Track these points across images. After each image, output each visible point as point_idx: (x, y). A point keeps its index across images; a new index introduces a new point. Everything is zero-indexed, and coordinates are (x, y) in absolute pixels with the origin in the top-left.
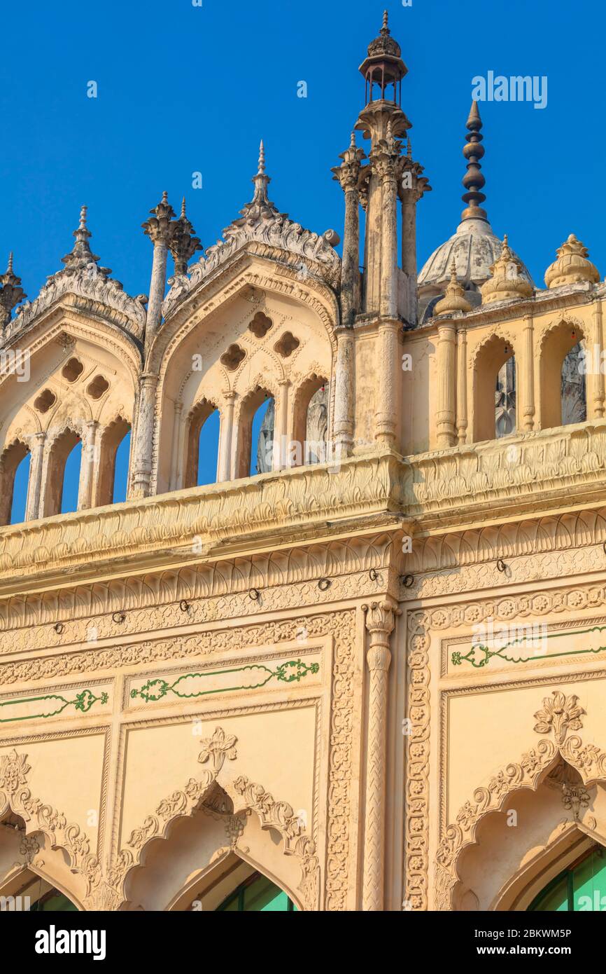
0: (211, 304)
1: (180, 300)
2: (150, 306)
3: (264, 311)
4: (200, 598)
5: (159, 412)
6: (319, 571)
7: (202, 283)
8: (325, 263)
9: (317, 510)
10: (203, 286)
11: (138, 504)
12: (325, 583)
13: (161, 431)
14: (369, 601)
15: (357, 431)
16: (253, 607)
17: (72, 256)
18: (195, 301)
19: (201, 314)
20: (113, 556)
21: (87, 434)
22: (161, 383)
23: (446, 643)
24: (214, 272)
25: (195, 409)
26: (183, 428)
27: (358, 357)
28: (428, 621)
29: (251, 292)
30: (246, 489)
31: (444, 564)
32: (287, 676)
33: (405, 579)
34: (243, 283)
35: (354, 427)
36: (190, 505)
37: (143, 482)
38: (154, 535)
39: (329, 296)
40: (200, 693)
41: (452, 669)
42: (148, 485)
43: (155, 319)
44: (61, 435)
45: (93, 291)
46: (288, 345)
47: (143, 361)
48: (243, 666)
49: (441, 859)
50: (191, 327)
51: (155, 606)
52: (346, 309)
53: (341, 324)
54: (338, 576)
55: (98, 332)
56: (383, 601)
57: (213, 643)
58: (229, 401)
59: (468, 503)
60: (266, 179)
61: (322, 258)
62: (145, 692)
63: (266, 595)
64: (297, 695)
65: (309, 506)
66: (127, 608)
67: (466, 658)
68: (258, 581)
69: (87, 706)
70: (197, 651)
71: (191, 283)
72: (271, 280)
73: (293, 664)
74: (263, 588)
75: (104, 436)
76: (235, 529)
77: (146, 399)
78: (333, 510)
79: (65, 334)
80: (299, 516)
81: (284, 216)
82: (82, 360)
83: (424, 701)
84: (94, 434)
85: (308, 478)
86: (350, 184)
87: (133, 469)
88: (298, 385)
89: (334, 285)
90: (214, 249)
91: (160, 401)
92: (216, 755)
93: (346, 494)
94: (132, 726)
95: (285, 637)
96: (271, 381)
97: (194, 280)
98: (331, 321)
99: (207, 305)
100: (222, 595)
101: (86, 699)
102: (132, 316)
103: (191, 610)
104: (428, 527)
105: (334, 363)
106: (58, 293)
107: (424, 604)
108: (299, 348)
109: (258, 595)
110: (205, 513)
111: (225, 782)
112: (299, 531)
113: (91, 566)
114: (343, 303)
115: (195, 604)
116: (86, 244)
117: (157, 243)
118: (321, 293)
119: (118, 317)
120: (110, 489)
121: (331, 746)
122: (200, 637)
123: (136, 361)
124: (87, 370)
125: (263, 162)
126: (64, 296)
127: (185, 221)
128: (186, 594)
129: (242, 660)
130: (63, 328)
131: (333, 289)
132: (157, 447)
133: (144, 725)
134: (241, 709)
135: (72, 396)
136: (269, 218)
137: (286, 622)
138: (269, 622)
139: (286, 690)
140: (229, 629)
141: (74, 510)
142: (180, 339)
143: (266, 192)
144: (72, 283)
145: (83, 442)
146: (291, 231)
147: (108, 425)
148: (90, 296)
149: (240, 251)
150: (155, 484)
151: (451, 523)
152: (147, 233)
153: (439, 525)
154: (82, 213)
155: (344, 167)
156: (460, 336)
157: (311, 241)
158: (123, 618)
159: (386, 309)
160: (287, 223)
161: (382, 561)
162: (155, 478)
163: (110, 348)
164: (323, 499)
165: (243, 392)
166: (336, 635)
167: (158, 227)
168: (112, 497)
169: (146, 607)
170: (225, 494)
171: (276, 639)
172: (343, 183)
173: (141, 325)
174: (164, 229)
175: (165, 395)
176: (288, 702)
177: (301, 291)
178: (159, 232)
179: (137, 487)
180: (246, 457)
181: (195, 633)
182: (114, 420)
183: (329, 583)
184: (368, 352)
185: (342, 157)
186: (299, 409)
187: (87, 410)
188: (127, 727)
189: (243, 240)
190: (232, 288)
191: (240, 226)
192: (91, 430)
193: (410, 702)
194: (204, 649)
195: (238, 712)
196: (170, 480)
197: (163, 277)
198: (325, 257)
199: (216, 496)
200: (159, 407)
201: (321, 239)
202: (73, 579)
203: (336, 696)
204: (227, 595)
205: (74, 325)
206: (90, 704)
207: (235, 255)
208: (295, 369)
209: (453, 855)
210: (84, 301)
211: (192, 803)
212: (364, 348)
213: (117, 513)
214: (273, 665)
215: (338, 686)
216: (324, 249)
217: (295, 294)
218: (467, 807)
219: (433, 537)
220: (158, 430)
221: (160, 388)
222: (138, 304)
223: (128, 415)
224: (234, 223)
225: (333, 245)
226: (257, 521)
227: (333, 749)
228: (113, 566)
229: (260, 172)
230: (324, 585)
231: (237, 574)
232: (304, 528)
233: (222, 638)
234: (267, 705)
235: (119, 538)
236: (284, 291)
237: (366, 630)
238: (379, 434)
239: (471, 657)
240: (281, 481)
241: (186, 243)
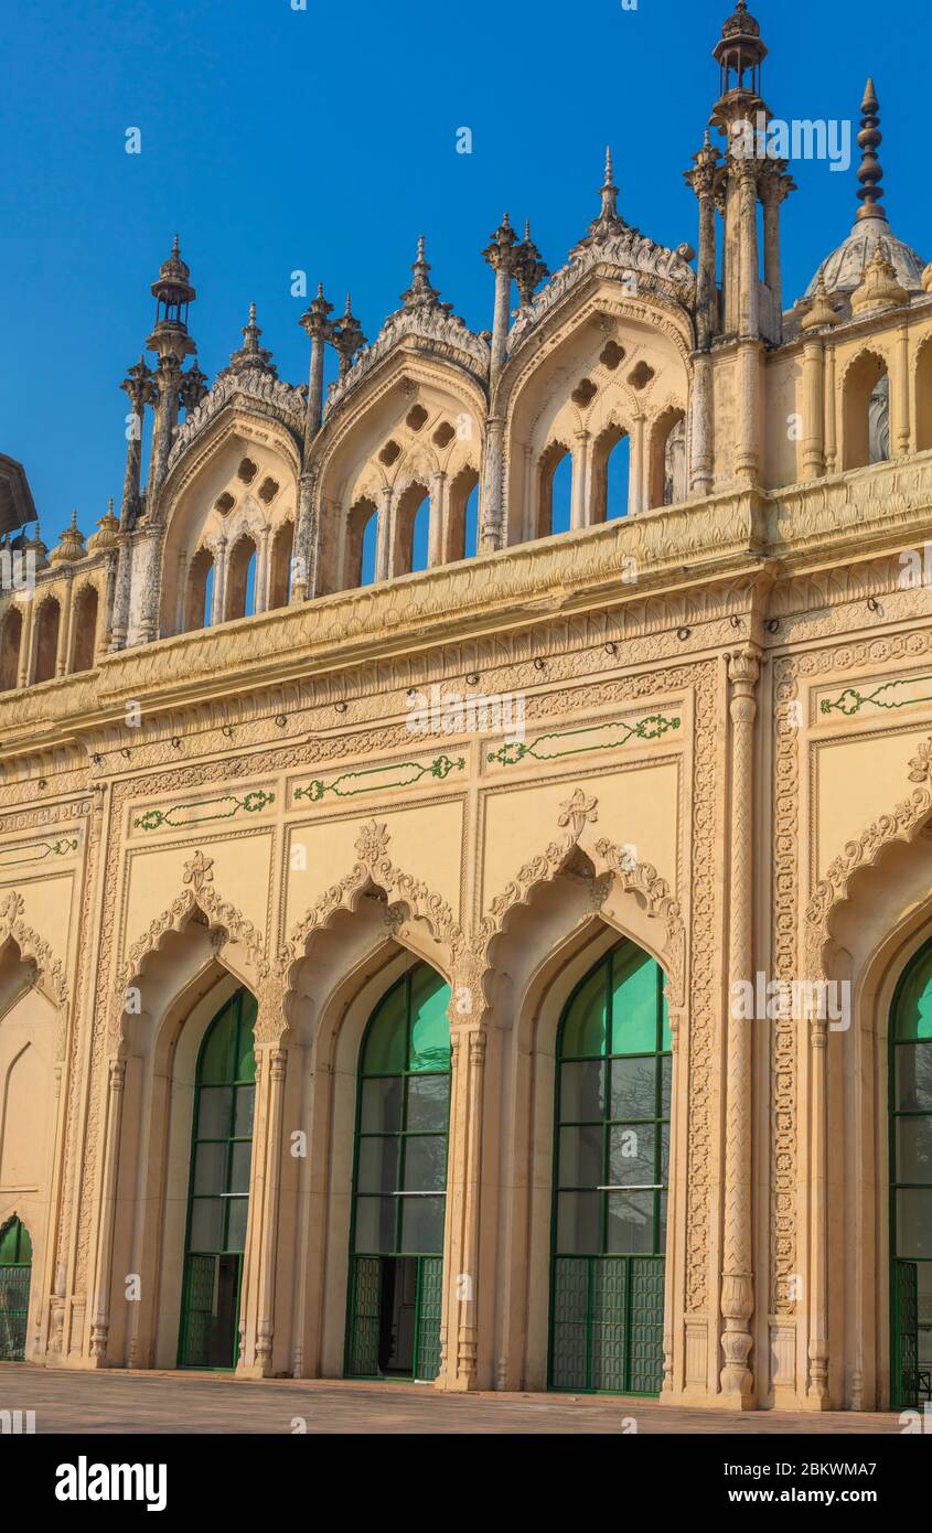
0: (559, 336)
1: (524, 333)
2: (494, 342)
3: (616, 341)
4: (554, 655)
5: (507, 458)
6: (679, 621)
7: (548, 312)
8: (679, 281)
9: (675, 554)
10: (549, 316)
11: (488, 559)
12: (684, 632)
13: (510, 479)
14: (731, 650)
15: (716, 466)
16: (610, 662)
17: (410, 293)
18: (541, 333)
19: (548, 347)
20: (464, 615)
21: (434, 486)
22: (509, 428)
23: (814, 691)
24: (560, 300)
25: (546, 452)
26: (534, 474)
27: (716, 385)
28: (795, 667)
29: (601, 320)
30: (600, 537)
31: (812, 606)
32: (647, 732)
33: (769, 625)
34: (593, 310)
35: (712, 461)
36: (543, 557)
37: (492, 535)
38: (506, 590)
39: (683, 318)
40: (558, 755)
41: (821, 717)
42: (498, 537)
43: (499, 357)
44: (407, 489)
45: (434, 329)
46: (642, 375)
47: (488, 403)
48: (601, 725)
49: (811, 916)
50: (538, 362)
51: (509, 665)
52: (702, 331)
53: (697, 348)
54: (699, 624)
55: (440, 375)
56: (745, 648)
57: (571, 701)
58: (581, 442)
59: (837, 538)
60: (614, 190)
61: (676, 276)
62: (502, 755)
63: (623, 648)
64: (658, 752)
65: (666, 551)
66: (481, 668)
67: (836, 705)
68: (614, 635)
69: (443, 773)
70: (554, 711)
71: (536, 313)
72: (621, 305)
73: (653, 719)
74: (620, 641)
75: (452, 487)
76: (590, 579)
77: (493, 445)
78: (692, 554)
79: (406, 379)
80: (656, 562)
81: (634, 232)
82: (427, 407)
83: (792, 753)
84: (442, 486)
85: (665, 521)
86: (704, 189)
87: (482, 522)
88: (654, 420)
89: (690, 305)
90: (560, 274)
91: (507, 446)
92: (577, 817)
93: (705, 537)
94: (490, 791)
95: (644, 692)
96: (626, 418)
97: (540, 310)
98: (686, 346)
99: (554, 337)
100: (578, 651)
101: (443, 765)
102: (476, 355)
103: (547, 668)
104: (792, 566)
105: (690, 392)
106: (397, 335)
107: (792, 649)
108: (653, 379)
109: (615, 648)
110: (558, 564)
111: (586, 845)
112: (654, 579)
113: (441, 626)
114: (699, 326)
115: (550, 662)
116: (426, 278)
117: (499, 271)
118: (675, 315)
119: (461, 357)
120: (459, 545)
121: (694, 804)
122: (556, 696)
123: (481, 403)
124: (431, 417)
125: (610, 171)
126: (404, 337)
127: (530, 244)
128: (541, 652)
129: (601, 718)
130: (405, 373)
131: (686, 308)
132: (506, 496)
133: (502, 790)
134: (601, 769)
135: (418, 446)
136: (617, 235)
137: (645, 676)
138: (627, 677)
139: (645, 747)
140: (586, 685)
141: (424, 567)
142: (526, 377)
143: (613, 205)
144: (411, 323)
145: (431, 496)
146: (642, 247)
147: (456, 475)
148: (432, 336)
149: (587, 274)
150: (505, 536)
151: (817, 561)
152: (488, 261)
153: (804, 564)
154: (419, 244)
155: (698, 170)
156: (828, 354)
157: (664, 257)
158: (477, 679)
159: (745, 329)
160: (638, 238)
161: (744, 606)
162: (505, 529)
163: (454, 391)
164: (681, 542)
165: (596, 432)
166: (697, 688)
167: (500, 253)
168: (464, 553)
169: (500, 667)
170: (578, 543)
171: (635, 694)
172: (696, 188)
173: (485, 364)
174: (506, 255)
175: (514, 441)
176: (649, 760)
177: (654, 314)
178: (500, 260)
179: (487, 540)
180: (602, 501)
181: (551, 692)
182: (462, 470)
183: (689, 632)
184: (728, 378)
185: (695, 158)
186: (656, 446)
187: (433, 460)
188: (485, 792)
189: (590, 262)
190: (580, 316)
191: (587, 246)
192: (438, 482)
193: (778, 755)
194: (562, 709)
195: (597, 773)
196: (522, 530)
197: (507, 309)
198: (678, 274)
199: (570, 545)
200: (507, 452)
201: (674, 255)
202: (424, 641)
203: (699, 751)
204: (583, 650)
205: (417, 369)
206: (447, 770)
207: (582, 279)
208: (650, 402)
209: (824, 913)
210: (425, 342)
211: (553, 868)
212: (722, 373)
213: (467, 569)
214: (633, 722)
215: (701, 741)
216: (678, 265)
217: (648, 319)
218: (838, 863)
219: (799, 577)
220: (506, 477)
221: (508, 433)
222: (482, 341)
223: (475, 464)
224: (580, 243)
225: (687, 261)
226: (612, 570)
227: (697, 807)
228: (463, 625)
229: (607, 183)
230: (684, 635)
231: (593, 628)
232: (660, 574)
233: (579, 696)
234: (627, 764)
235: (470, 595)
236: (635, 316)
237: (729, 680)
238: (740, 469)
239: (841, 705)
240: (636, 525)
241: (531, 269)
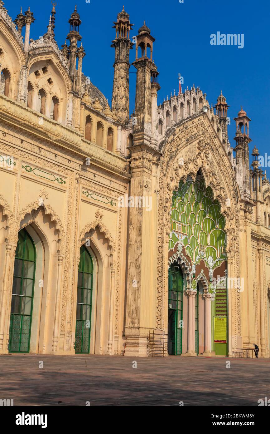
41: (82, 195)
62: (26, 168)
64: (62, 188)
67: (85, 193)
68: (56, 152)
73: (60, 179)
74: (57, 155)
92: (44, 196)
95: (59, 170)
98: (68, 88)
111: (45, 204)
115: (41, 149)
133: (25, 178)
134: (49, 185)
137: (60, 167)
138: (56, 164)
158: (23, 142)
166: (70, 176)
169: (29, 142)
183: (70, 162)
188: (22, 176)
204: (49, 151)
208: (52, 90)
211: (37, 207)
214: (56, 177)
215: (69, 190)
233: (45, 162)
234: (55, 187)
